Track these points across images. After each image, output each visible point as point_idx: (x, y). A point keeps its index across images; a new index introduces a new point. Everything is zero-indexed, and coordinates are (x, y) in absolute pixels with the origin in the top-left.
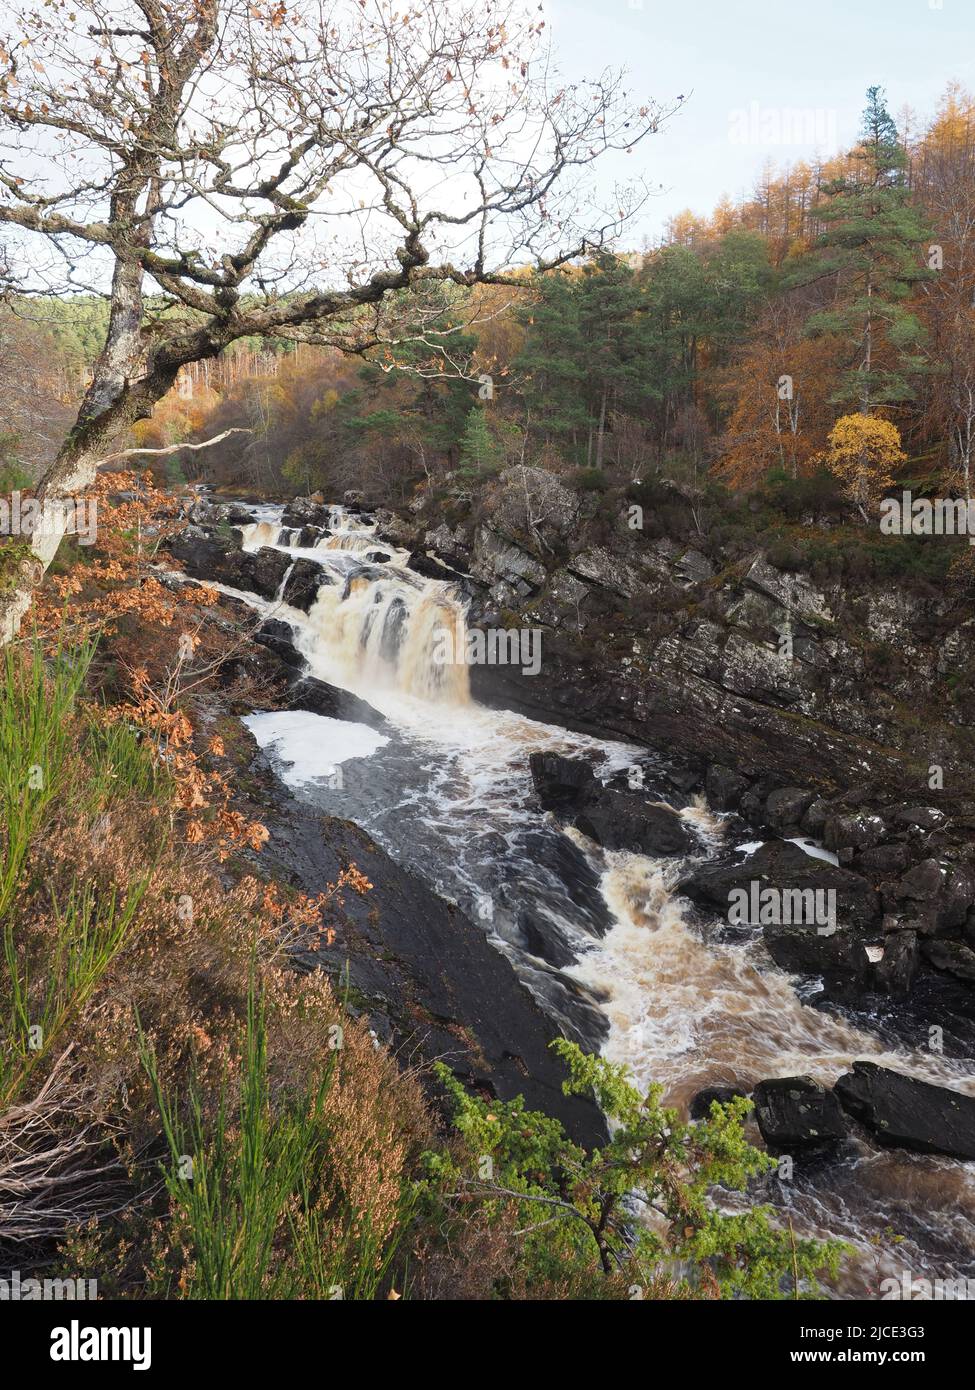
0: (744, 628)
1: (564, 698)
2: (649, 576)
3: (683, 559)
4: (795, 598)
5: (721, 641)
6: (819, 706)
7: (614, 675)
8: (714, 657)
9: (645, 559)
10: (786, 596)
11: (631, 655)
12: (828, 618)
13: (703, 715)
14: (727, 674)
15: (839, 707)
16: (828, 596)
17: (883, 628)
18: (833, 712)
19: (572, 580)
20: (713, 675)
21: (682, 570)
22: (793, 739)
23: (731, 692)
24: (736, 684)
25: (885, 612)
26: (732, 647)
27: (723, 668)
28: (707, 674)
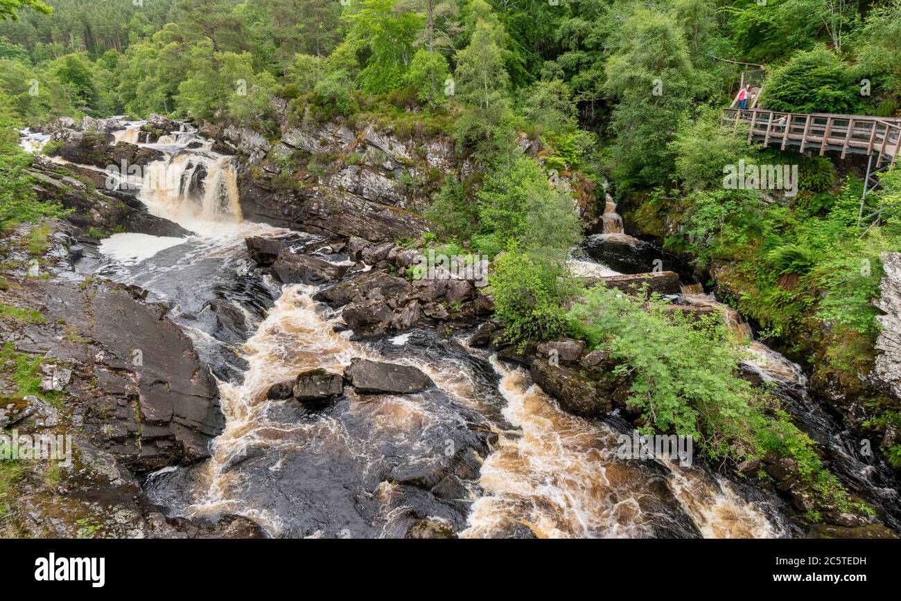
0: (368, 166)
1: (286, 212)
2: (324, 143)
3: (339, 132)
4: (391, 148)
5: (358, 173)
6: (409, 203)
7: (310, 197)
8: (358, 182)
9: (321, 134)
10: (386, 147)
11: (318, 185)
12: (408, 157)
13: (354, 212)
14: (364, 191)
15: (417, 202)
16: (407, 146)
17: (434, 161)
18: (415, 205)
19: (284, 147)
20: (358, 191)
21: (340, 138)
22: (395, 220)
23: (368, 200)
24: (370, 196)
25: (435, 153)
26: (364, 177)
27: (362, 189)
28: (355, 192)
